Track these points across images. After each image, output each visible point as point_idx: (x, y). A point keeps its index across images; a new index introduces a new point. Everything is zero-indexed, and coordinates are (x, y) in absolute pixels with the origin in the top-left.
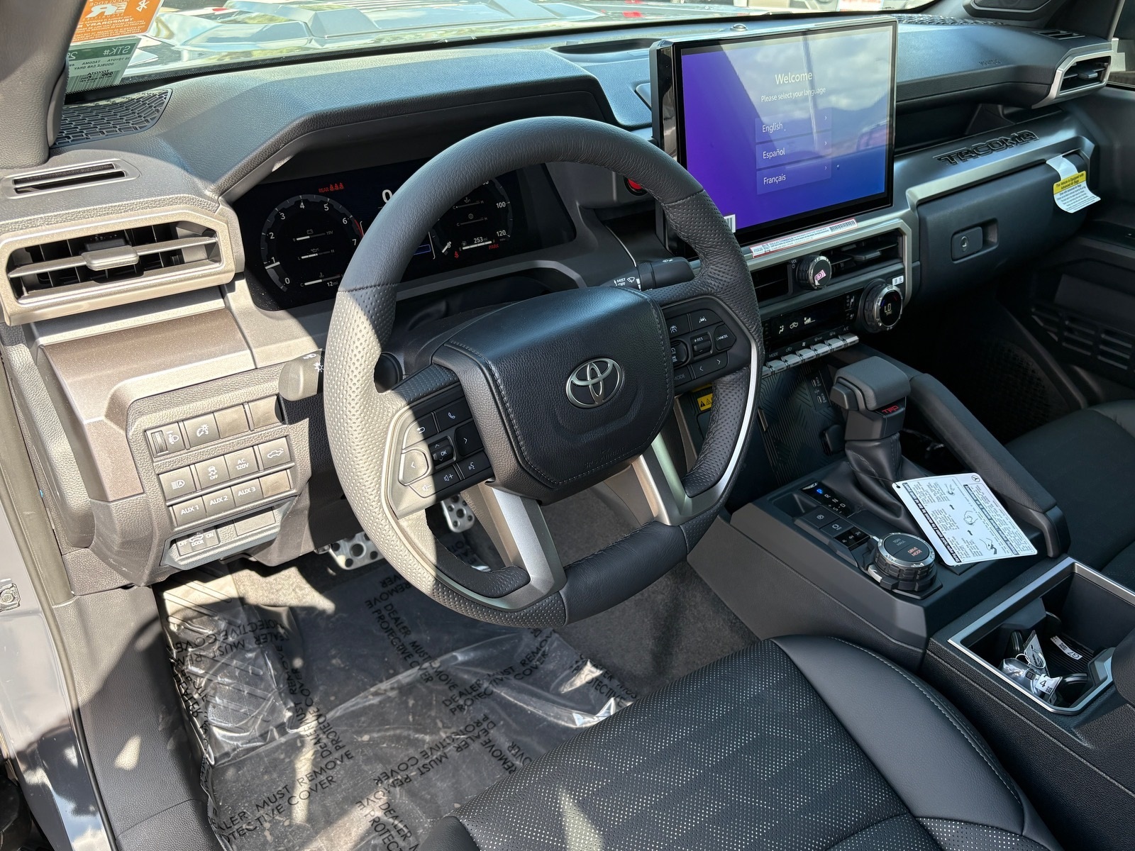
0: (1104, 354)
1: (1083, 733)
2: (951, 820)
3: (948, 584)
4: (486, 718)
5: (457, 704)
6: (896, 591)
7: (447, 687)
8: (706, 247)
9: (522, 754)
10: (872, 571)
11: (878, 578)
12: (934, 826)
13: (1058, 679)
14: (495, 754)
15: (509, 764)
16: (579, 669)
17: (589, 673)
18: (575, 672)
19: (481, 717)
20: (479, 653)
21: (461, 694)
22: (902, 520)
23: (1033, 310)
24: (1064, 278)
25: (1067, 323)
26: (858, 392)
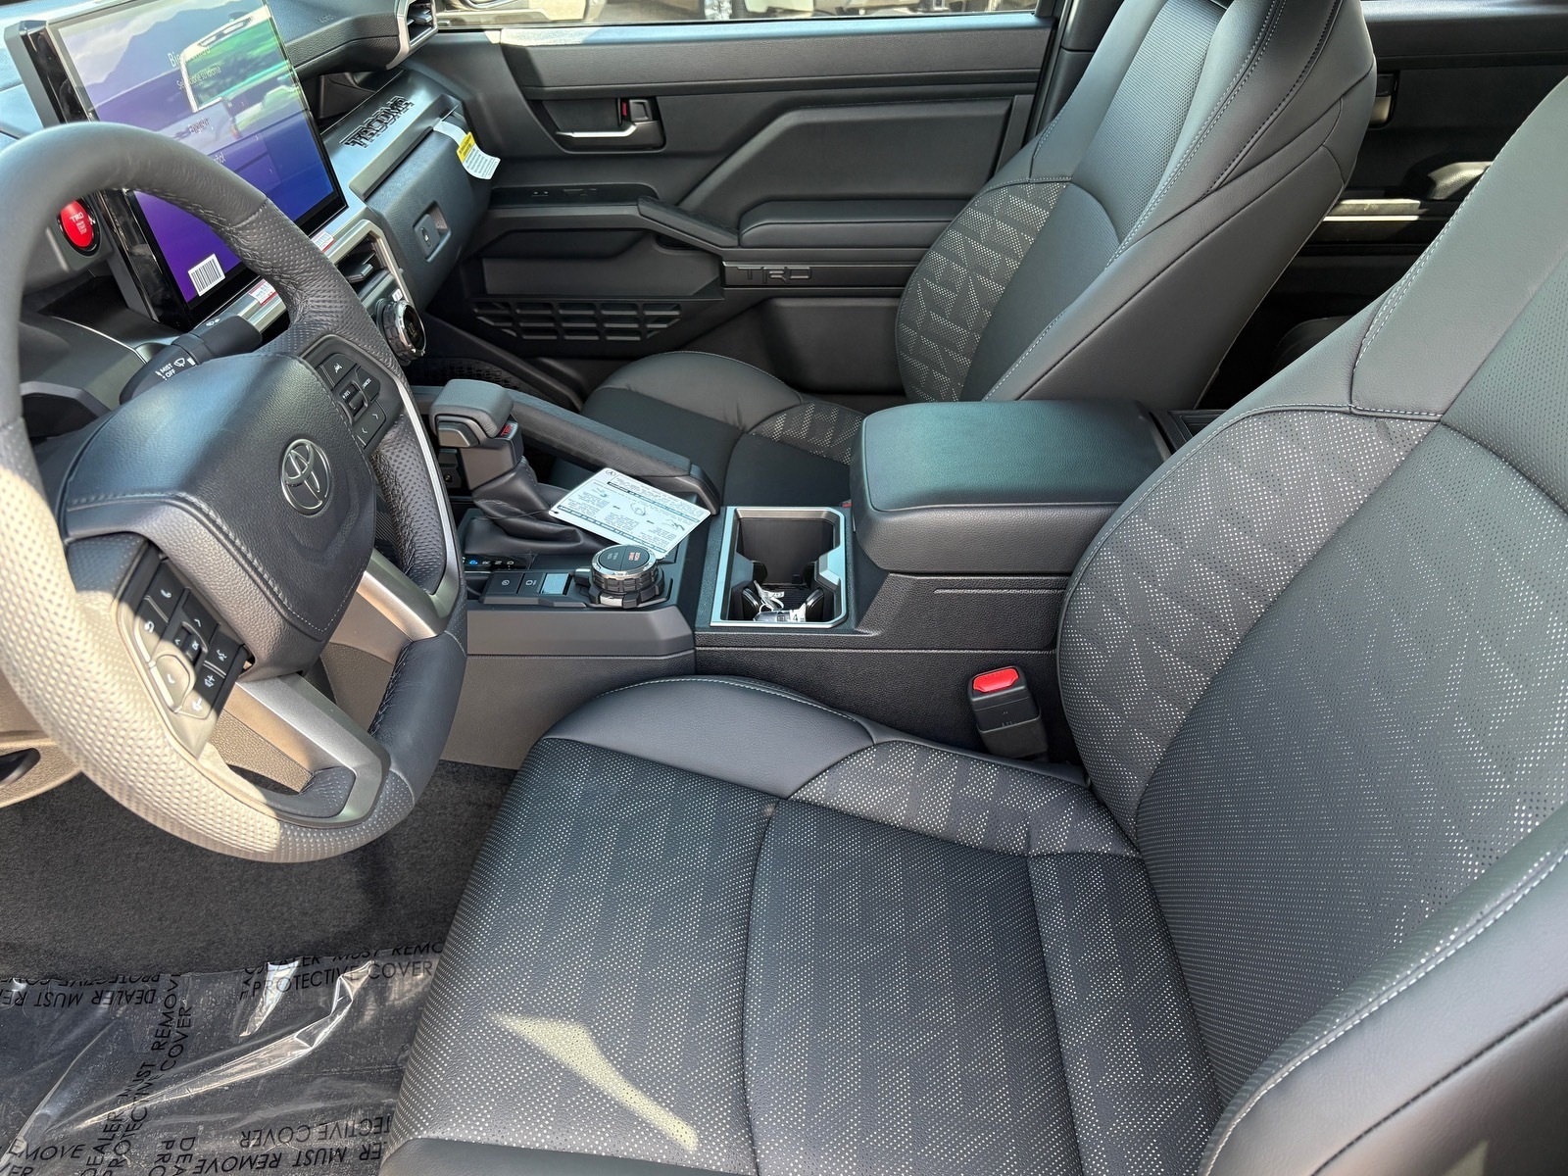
0: (570, 331)
1: (867, 626)
2: (817, 776)
3: (675, 574)
4: (169, 1144)
5: (106, 1164)
6: (640, 605)
7: (67, 1158)
8: (297, 274)
9: (270, 1132)
10: (606, 601)
11: (618, 602)
12: (808, 793)
13: (803, 608)
14: (227, 1167)
15: (260, 1159)
16: (260, 986)
17: (280, 976)
18: (256, 993)
19: (160, 1148)
20: (77, 1086)
21: (100, 1149)
22: (584, 541)
23: (476, 310)
24: (487, 265)
25: (518, 311)
26: (470, 422)
